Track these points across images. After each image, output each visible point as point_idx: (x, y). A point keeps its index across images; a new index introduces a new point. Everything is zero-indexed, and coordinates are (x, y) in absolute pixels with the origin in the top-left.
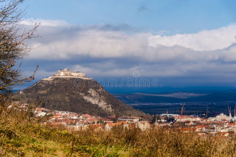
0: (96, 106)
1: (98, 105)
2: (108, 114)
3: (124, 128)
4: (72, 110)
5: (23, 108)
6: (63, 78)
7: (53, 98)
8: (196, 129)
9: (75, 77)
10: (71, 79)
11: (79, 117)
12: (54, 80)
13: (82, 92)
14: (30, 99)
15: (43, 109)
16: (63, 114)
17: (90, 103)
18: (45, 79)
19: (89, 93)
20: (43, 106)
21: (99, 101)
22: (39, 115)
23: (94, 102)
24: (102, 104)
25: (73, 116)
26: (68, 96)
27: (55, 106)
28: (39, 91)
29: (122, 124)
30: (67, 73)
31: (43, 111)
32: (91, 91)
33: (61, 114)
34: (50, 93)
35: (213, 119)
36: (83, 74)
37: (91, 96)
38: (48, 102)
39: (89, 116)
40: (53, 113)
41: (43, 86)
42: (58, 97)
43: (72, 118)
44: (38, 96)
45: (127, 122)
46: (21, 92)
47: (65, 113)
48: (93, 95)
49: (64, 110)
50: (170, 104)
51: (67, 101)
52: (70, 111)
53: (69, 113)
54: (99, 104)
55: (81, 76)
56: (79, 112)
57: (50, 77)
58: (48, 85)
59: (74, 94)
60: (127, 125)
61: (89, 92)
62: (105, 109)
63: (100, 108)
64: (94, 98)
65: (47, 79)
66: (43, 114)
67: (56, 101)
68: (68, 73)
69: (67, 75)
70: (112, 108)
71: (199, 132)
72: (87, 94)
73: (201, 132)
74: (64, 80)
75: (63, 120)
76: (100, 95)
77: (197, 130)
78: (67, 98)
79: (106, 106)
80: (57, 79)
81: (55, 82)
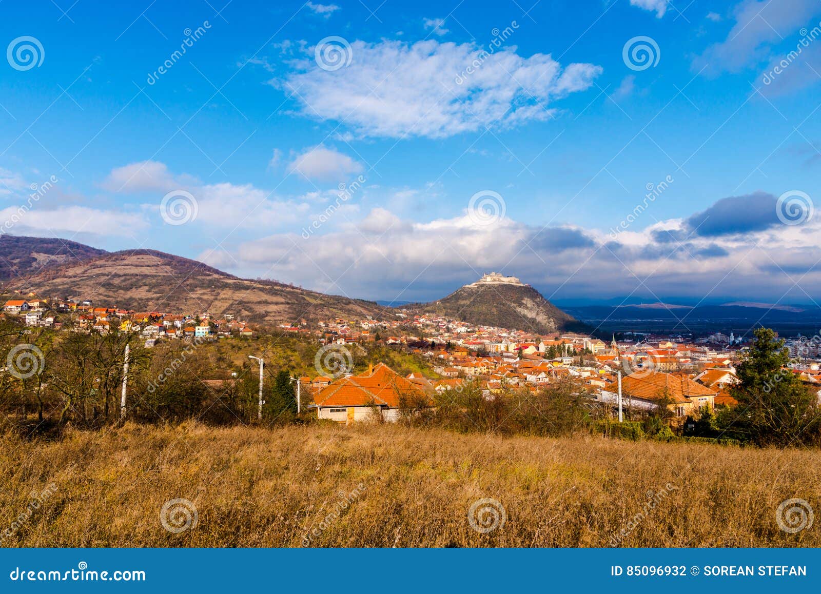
0: (533, 321)
1: (535, 319)
2: (549, 331)
3: (566, 348)
4: (502, 325)
5: (439, 322)
6: (489, 285)
7: (476, 310)
8: (676, 352)
9: (505, 283)
10: (500, 285)
11: (509, 334)
12: (478, 288)
13: (514, 302)
14: (449, 310)
15: (463, 323)
16: (489, 330)
17: (525, 316)
18: (467, 286)
19: (523, 304)
20: (464, 319)
21: (538, 314)
22: (458, 330)
23: (531, 315)
24: (542, 318)
25: (501, 333)
26: (496, 307)
27: (479, 320)
28: (460, 301)
29: (564, 343)
30: (494, 278)
31: (463, 326)
32: (527, 301)
33: (487, 329)
34: (474, 303)
35: (705, 341)
36: (516, 279)
37: (526, 307)
38: (470, 314)
39: (524, 333)
40: (476, 329)
41: (465, 294)
42: (483, 308)
43: (500, 334)
44: (459, 308)
45: (574, 341)
46: (438, 303)
47: (491, 329)
48: (529, 305)
49: (491, 324)
50: (639, 320)
51: (495, 313)
52: (498, 326)
53: (496, 328)
54: (537, 318)
55: (513, 281)
56: (508, 327)
57: (474, 284)
58: (471, 293)
59: (503, 305)
60: (571, 345)
61: (524, 302)
62: (546, 324)
63: (539, 323)
64: (531, 309)
65: (469, 286)
66: (463, 330)
67: (480, 314)
68: (496, 278)
69: (494, 280)
70: (555, 324)
71: (679, 358)
72: (520, 305)
73: (685, 357)
74: (490, 287)
75: (488, 337)
76: (539, 306)
77: (679, 354)
78: (494, 310)
79: (546, 320)
80: (482, 285)
81: (481, 289)
